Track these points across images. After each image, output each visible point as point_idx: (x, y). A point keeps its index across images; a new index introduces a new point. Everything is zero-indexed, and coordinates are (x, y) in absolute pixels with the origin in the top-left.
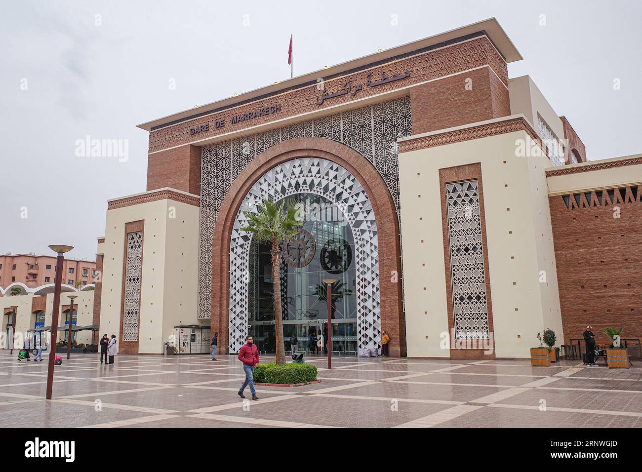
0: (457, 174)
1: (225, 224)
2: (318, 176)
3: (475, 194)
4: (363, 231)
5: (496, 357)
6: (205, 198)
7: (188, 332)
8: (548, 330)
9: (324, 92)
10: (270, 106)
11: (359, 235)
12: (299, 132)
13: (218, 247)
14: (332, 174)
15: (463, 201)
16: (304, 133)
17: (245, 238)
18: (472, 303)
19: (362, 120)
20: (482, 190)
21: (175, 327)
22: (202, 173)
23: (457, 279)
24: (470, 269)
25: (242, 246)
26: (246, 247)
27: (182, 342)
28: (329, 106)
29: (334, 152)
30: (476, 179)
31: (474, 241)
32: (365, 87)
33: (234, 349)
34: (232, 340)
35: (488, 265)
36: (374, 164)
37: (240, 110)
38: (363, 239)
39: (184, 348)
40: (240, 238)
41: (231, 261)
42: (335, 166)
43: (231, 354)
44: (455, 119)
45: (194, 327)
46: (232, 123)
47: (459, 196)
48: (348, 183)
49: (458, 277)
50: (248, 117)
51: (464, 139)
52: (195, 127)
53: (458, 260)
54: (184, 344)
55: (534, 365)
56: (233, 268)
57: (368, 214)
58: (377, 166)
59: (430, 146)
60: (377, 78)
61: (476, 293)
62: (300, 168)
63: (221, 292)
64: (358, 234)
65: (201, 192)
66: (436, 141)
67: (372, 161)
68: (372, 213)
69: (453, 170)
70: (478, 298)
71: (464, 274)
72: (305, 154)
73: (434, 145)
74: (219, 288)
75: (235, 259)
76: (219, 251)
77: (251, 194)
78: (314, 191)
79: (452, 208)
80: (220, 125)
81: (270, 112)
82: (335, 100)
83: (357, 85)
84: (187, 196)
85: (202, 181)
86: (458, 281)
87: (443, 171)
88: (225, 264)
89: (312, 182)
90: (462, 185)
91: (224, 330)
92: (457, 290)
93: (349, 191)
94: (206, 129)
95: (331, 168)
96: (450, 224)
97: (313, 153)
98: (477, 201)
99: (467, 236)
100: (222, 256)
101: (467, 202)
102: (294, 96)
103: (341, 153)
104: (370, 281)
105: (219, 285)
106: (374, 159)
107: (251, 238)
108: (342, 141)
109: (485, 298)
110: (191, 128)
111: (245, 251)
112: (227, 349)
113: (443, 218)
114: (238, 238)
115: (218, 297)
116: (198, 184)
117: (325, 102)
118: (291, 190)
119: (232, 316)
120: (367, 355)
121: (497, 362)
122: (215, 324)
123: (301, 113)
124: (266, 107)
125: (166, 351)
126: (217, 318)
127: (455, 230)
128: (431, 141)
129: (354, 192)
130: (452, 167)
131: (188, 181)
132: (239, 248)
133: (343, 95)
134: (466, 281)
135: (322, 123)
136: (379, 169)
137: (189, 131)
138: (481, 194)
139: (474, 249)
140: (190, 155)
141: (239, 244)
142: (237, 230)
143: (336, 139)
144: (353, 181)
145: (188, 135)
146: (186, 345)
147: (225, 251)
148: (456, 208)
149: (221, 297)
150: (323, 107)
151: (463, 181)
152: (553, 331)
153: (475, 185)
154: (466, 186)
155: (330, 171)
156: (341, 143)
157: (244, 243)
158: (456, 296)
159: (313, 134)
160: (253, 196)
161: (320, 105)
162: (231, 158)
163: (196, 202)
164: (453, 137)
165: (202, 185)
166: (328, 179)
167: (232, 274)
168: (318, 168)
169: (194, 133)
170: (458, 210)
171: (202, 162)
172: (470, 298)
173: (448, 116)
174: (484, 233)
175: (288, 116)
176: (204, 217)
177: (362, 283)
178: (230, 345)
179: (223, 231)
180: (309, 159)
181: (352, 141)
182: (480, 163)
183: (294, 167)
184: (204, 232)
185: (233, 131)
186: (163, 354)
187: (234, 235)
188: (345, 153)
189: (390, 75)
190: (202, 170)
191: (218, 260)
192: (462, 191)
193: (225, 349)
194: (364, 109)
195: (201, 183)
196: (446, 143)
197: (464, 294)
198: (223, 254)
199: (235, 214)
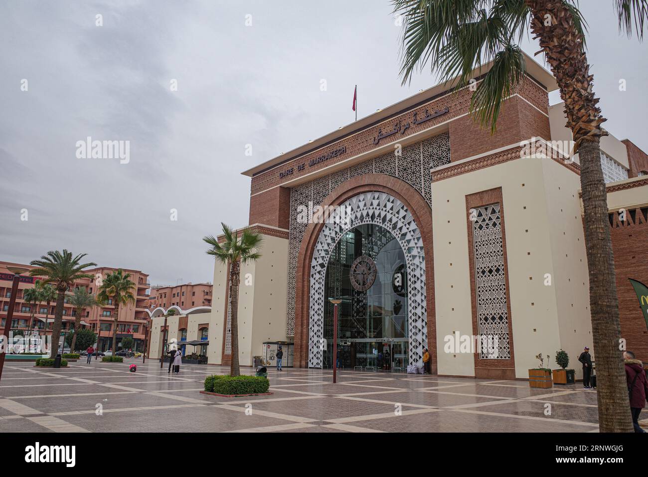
0: (481, 199)
1: (306, 254)
2: (378, 208)
3: (498, 218)
4: (414, 257)
5: (516, 377)
6: (292, 232)
7: (275, 348)
8: (560, 351)
9: (379, 133)
10: (338, 149)
11: (411, 261)
12: (363, 170)
13: (301, 273)
14: (389, 205)
15: (488, 224)
16: (367, 171)
17: (322, 265)
18: (496, 323)
19: (413, 156)
20: (503, 213)
21: (264, 343)
22: (291, 210)
23: (481, 300)
24: (494, 290)
25: (319, 272)
26: (322, 273)
27: (268, 356)
28: (383, 145)
29: (389, 185)
30: (498, 203)
31: (497, 263)
32: (412, 125)
33: (312, 364)
34: (311, 356)
35: (509, 286)
36: (423, 194)
37: (316, 154)
38: (414, 264)
39: (270, 361)
40: (318, 266)
41: (311, 285)
42: (392, 199)
43: (310, 368)
44: (488, 148)
45: (280, 343)
46: (310, 166)
47: (484, 220)
48: (402, 213)
49: (483, 298)
50: (322, 160)
51: (487, 166)
52: (283, 172)
53: (483, 282)
54: (271, 358)
55: (532, 387)
56: (312, 292)
57: (418, 241)
58: (425, 196)
59: (458, 174)
60: (422, 116)
61: (499, 314)
62: (364, 202)
63: (302, 313)
64: (410, 259)
65: (290, 227)
66: (463, 169)
67: (421, 192)
68: (421, 240)
69: (478, 196)
70: (501, 318)
71: (488, 295)
72: (367, 189)
73: (461, 173)
74: (301, 309)
75: (314, 284)
76: (301, 277)
77: (326, 227)
78: (375, 221)
79: (478, 232)
80: (301, 169)
81: (338, 154)
82: (388, 139)
83: (406, 124)
84: (276, 230)
85: (290, 217)
86: (483, 302)
87: (469, 197)
88: (306, 289)
89: (374, 214)
90: (486, 209)
91: (304, 347)
92: (483, 311)
93: (402, 220)
94: (291, 172)
95: (389, 201)
96: (475, 247)
97: (373, 188)
98: (500, 224)
99: (491, 258)
100: (303, 281)
101: (491, 225)
102: (356, 138)
103: (395, 186)
104: (420, 302)
105: (301, 307)
106: (423, 190)
107: (326, 265)
108: (397, 176)
109: (506, 318)
110: (281, 172)
111: (322, 277)
112: (307, 363)
113: (469, 241)
114: (317, 265)
115: (300, 317)
116: (287, 220)
117: (380, 142)
118: (357, 222)
119: (311, 334)
120: (414, 372)
121: (517, 382)
122: (297, 341)
123: (361, 153)
124: (335, 150)
125: (254, 363)
126: (299, 336)
127: (480, 252)
128: (459, 170)
129: (406, 221)
130: (477, 193)
131: (278, 218)
132: (317, 274)
133: (394, 134)
134: (490, 302)
135: (381, 161)
136: (427, 199)
137: (279, 175)
138: (503, 217)
139: (498, 270)
140: (280, 195)
141: (317, 271)
142: (316, 259)
143: (392, 174)
144: (406, 211)
145: (278, 178)
146: (273, 359)
147: (306, 277)
148: (481, 231)
149: (302, 317)
150: (379, 146)
151: (488, 205)
152: (566, 352)
153: (497, 209)
154: (490, 210)
155: (388, 203)
156: (396, 177)
157: (321, 269)
158: (481, 317)
159: (374, 171)
160: (328, 228)
161: (376, 144)
162: (312, 196)
163: (286, 236)
164: (478, 165)
165: (290, 221)
166: (386, 211)
167: (312, 297)
168: (378, 201)
169: (282, 176)
170: (483, 233)
171: (291, 201)
172: (493, 318)
173: (481, 145)
174: (505, 255)
175: (352, 156)
176: (292, 247)
177: (413, 305)
178: (309, 360)
179: (304, 260)
180: (371, 193)
181: (405, 175)
182: (501, 187)
183: (360, 201)
184: (291, 261)
185: (310, 172)
186: (252, 366)
187: (314, 263)
188: (399, 186)
189: (433, 113)
190: (291, 208)
191: (300, 284)
192: (486, 215)
193: (304, 363)
194: (415, 146)
195: (290, 219)
196: (472, 170)
197: (495, 314)
198: (305, 280)
199: (314, 244)
